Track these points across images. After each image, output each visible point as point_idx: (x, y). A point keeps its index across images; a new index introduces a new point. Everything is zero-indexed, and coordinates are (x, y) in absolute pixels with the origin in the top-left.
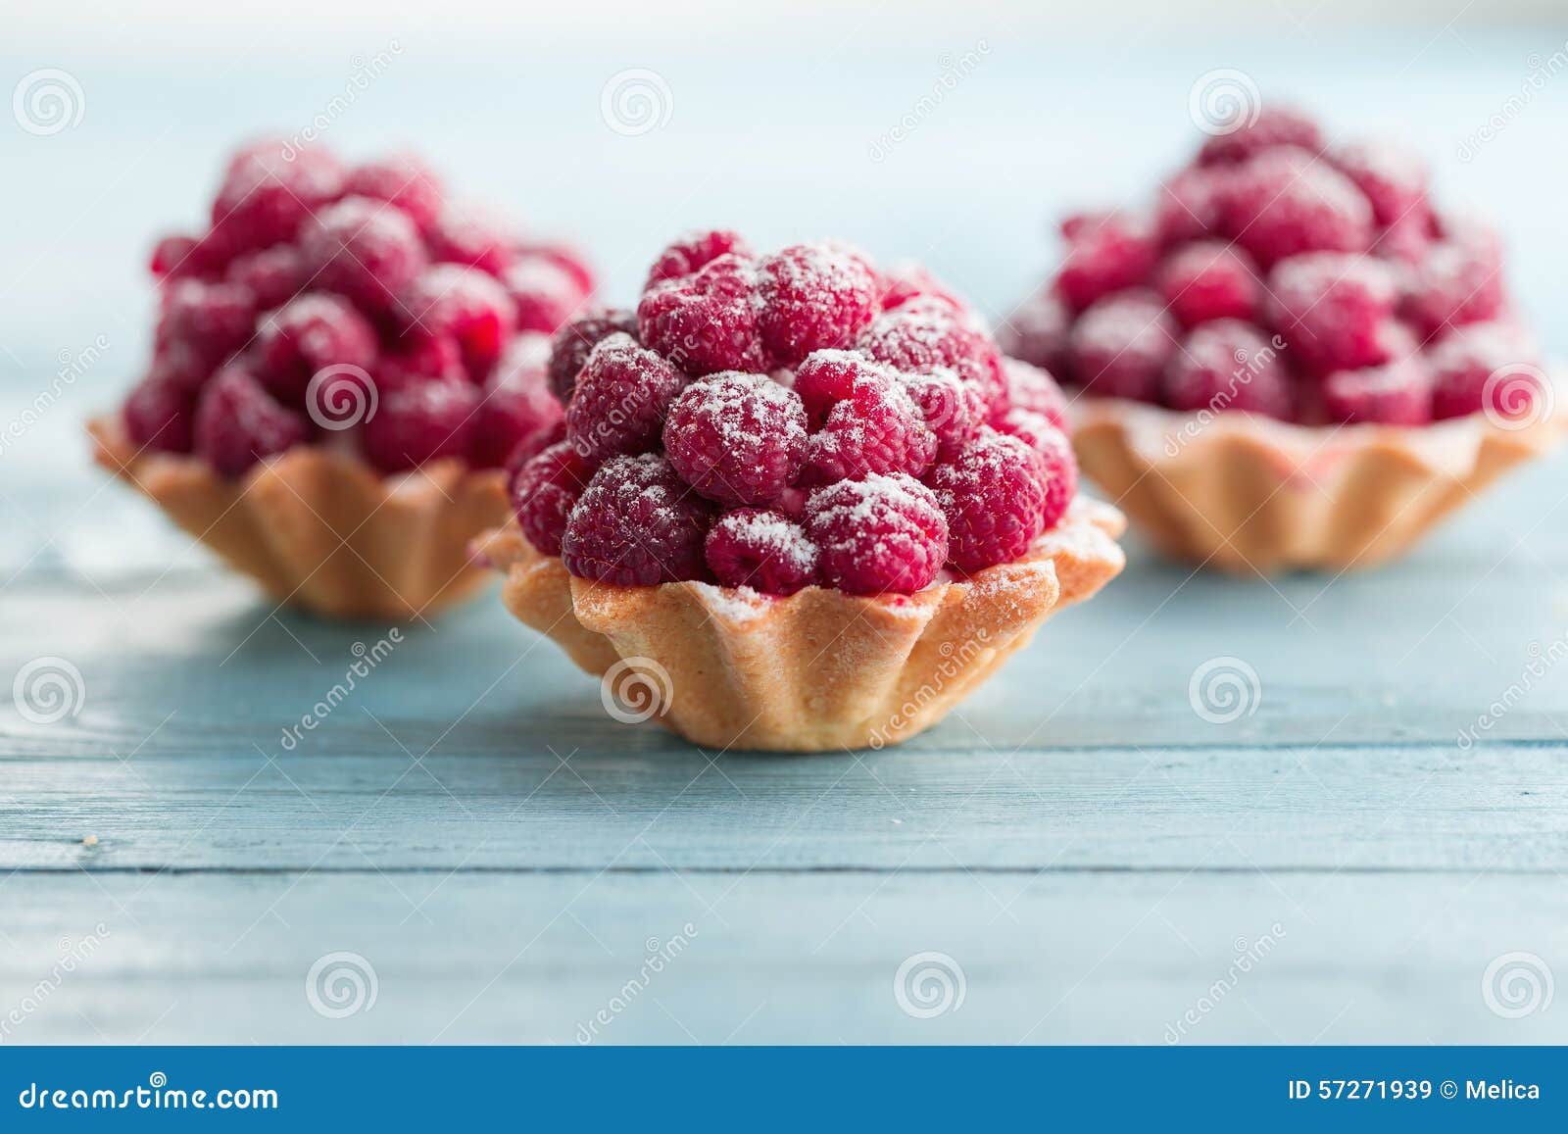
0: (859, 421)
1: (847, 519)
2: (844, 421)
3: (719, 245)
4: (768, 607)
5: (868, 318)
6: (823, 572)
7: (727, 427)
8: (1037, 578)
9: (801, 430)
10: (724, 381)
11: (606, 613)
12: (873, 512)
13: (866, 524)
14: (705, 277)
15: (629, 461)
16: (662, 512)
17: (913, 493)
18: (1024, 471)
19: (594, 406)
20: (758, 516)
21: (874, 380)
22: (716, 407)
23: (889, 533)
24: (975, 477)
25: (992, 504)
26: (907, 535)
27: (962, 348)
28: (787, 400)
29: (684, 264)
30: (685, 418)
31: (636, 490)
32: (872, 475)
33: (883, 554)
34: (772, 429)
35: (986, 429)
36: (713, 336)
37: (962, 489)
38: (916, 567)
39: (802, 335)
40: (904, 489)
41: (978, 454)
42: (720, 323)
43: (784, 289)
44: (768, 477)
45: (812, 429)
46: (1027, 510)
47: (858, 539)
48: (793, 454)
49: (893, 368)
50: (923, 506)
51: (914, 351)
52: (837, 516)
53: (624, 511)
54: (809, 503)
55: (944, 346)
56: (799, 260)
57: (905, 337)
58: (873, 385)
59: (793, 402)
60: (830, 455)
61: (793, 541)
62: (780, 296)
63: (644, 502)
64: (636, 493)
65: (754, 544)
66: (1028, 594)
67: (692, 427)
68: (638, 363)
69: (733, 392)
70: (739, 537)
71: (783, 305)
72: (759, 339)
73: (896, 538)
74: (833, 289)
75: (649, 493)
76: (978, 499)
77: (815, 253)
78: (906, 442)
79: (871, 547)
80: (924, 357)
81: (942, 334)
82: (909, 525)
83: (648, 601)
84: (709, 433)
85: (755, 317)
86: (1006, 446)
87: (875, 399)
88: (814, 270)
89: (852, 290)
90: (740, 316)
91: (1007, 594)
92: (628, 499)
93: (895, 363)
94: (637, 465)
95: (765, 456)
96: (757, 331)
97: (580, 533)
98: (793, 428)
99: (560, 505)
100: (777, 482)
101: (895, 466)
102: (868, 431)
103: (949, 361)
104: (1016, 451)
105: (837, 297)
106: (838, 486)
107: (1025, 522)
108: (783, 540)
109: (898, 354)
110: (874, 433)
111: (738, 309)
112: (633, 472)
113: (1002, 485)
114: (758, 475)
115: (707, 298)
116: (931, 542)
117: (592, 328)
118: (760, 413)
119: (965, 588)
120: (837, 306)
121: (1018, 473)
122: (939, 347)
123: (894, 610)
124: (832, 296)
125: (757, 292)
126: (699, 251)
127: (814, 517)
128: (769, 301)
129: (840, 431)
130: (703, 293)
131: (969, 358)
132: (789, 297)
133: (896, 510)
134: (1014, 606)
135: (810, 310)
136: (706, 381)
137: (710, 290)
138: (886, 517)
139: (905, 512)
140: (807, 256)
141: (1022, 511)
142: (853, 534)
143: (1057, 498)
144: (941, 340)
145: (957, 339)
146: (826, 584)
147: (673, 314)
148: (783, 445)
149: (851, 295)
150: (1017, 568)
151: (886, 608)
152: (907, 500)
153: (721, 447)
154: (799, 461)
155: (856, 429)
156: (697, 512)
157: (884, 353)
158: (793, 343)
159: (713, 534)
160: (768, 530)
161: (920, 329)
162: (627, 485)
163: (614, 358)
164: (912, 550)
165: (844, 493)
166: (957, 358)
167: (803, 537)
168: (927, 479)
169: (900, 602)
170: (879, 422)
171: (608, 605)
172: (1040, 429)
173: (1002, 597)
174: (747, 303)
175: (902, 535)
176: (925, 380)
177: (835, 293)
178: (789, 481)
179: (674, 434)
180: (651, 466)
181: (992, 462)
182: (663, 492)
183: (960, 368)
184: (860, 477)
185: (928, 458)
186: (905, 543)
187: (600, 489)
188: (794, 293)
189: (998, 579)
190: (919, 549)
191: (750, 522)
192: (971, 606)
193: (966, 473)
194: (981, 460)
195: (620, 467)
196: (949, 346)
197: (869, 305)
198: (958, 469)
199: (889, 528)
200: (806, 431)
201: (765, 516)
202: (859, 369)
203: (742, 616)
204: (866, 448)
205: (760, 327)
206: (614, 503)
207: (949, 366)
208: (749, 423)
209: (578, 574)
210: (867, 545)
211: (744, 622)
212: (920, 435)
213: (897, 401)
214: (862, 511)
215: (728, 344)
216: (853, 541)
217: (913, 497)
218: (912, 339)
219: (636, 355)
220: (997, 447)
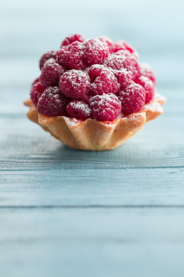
0: (101, 82)
1: (97, 104)
2: (98, 82)
3: (76, 38)
4: (79, 123)
5: (107, 56)
6: (92, 115)
7: (73, 82)
8: (141, 117)
9: (89, 82)
10: (72, 72)
11: (45, 122)
12: (103, 103)
13: (101, 106)
14: (70, 47)
15: (51, 88)
16: (57, 100)
17: (113, 98)
18: (139, 93)
19: (44, 75)
20: (78, 103)
21: (106, 72)
22: (70, 77)
23: (106, 108)
24: (128, 94)
25: (132, 100)
26: (110, 108)
27: (128, 63)
28: (86, 76)
29: (68, 42)
30: (64, 80)
31: (52, 95)
32: (104, 94)
33: (105, 112)
34: (83, 82)
35: (132, 82)
36: (71, 61)
37: (125, 96)
38: (112, 115)
39: (92, 60)
40: (111, 97)
41: (129, 88)
42: (72, 58)
43: (88, 50)
44: (82, 93)
45: (91, 82)
46: (140, 101)
47: (99, 109)
48: (87, 88)
49: (111, 69)
50: (115, 101)
51: (116, 64)
52: (95, 103)
53: (49, 100)
54: (90, 100)
55: (124, 63)
56: (92, 43)
57: (115, 61)
58: (105, 73)
59: (87, 76)
60: (95, 89)
61: (86, 108)
62: (87, 52)
63: (54, 98)
64: (52, 96)
65: (76, 109)
66: (139, 121)
67: (65, 82)
68: (54, 66)
69: (74, 74)
70: (73, 107)
71: (87, 54)
72: (82, 61)
73: (108, 109)
74: (99, 50)
75: (55, 96)
76: (128, 99)
77: (95, 41)
78: (113, 86)
79: (102, 111)
80: (119, 66)
81: (123, 60)
82: (111, 106)
83: (54, 120)
84: (69, 83)
85: (81, 56)
86: (136, 87)
87: (105, 77)
88: (95, 46)
89: (103, 50)
90: (77, 56)
91: (134, 121)
92: (50, 97)
93: (112, 67)
94: (53, 89)
95: (81, 88)
96: (82, 59)
97: (40, 104)
98: (87, 82)
99: (38, 96)
100: (84, 94)
101: (110, 91)
102: (103, 84)
103: (125, 67)
104: (138, 88)
105: (99, 52)
106: (96, 96)
107: (139, 104)
108: (83, 108)
109: (113, 65)
110: (105, 84)
111: (77, 54)
112: (52, 91)
113: (134, 96)
114: (79, 92)
115: (70, 52)
116: (116, 110)
117: (48, 56)
118: (80, 79)
119: (125, 119)
120: (99, 54)
121: (138, 93)
122: (123, 63)
123: (107, 125)
124: (98, 52)
125: (82, 50)
126: (72, 39)
127: (91, 103)
128: (84, 53)
129: (97, 84)
130: (69, 51)
131: (129, 66)
132: (88, 52)
133: (108, 102)
134: (135, 123)
135: (93, 55)
136: (68, 72)
137: (71, 50)
138: (106, 104)
139: (110, 103)
140: (93, 42)
141: (139, 102)
142: (98, 108)
143: (149, 96)
144: (123, 62)
145: (127, 61)
146: (93, 118)
147: (62, 55)
148: (85, 86)
149: (103, 51)
150: (137, 114)
151: (105, 125)
152: (111, 100)
153: (71, 86)
154: (88, 89)
155: (101, 83)
156: (66, 100)
157: (110, 65)
158: (89, 62)
159: (68, 106)
160: (80, 106)
161: (119, 59)
162: (50, 94)
163: (49, 65)
164: (111, 112)
165: (97, 98)
166: (126, 66)
167: (88, 107)
168: (117, 94)
169: (108, 123)
170: (106, 82)
171: (46, 120)
172: (147, 81)
173: (133, 121)
174: (79, 53)
175: (109, 108)
176: (118, 71)
177: (99, 51)
178: (86, 94)
179: (61, 83)
180: (56, 89)
181: (132, 90)
182: (58, 96)
183: (127, 68)
184: (101, 94)
185: (118, 89)
186: (110, 110)
187: (45, 94)
188: (89, 51)
189: (133, 117)
190: (113, 111)
191: (76, 104)
192: (126, 123)
193: (126, 93)
194: (130, 90)
195: (49, 90)
196: (125, 63)
197: (107, 53)
198: (125, 92)
199: (106, 107)
200: (90, 83)
201: (80, 102)
202: (102, 70)
203: (73, 125)
204: (103, 88)
205: (82, 58)
206: (47, 98)
207: (124, 68)
208: (78, 81)
209: (40, 113)
210: (101, 110)
211: (73, 127)
212: (116, 84)
213: (110, 77)
214: (101, 102)
215: (74, 62)
216: (98, 109)
217: (113, 99)
218: (116, 61)
219: (54, 64)
220: (134, 87)
